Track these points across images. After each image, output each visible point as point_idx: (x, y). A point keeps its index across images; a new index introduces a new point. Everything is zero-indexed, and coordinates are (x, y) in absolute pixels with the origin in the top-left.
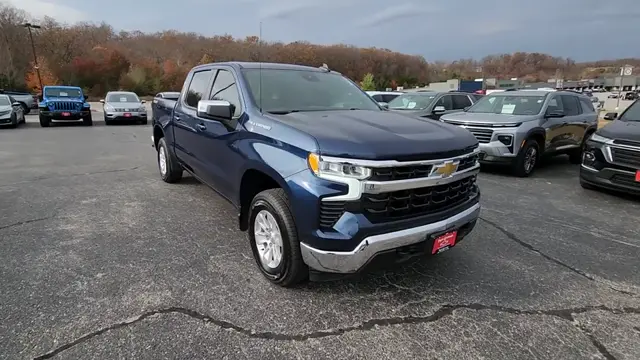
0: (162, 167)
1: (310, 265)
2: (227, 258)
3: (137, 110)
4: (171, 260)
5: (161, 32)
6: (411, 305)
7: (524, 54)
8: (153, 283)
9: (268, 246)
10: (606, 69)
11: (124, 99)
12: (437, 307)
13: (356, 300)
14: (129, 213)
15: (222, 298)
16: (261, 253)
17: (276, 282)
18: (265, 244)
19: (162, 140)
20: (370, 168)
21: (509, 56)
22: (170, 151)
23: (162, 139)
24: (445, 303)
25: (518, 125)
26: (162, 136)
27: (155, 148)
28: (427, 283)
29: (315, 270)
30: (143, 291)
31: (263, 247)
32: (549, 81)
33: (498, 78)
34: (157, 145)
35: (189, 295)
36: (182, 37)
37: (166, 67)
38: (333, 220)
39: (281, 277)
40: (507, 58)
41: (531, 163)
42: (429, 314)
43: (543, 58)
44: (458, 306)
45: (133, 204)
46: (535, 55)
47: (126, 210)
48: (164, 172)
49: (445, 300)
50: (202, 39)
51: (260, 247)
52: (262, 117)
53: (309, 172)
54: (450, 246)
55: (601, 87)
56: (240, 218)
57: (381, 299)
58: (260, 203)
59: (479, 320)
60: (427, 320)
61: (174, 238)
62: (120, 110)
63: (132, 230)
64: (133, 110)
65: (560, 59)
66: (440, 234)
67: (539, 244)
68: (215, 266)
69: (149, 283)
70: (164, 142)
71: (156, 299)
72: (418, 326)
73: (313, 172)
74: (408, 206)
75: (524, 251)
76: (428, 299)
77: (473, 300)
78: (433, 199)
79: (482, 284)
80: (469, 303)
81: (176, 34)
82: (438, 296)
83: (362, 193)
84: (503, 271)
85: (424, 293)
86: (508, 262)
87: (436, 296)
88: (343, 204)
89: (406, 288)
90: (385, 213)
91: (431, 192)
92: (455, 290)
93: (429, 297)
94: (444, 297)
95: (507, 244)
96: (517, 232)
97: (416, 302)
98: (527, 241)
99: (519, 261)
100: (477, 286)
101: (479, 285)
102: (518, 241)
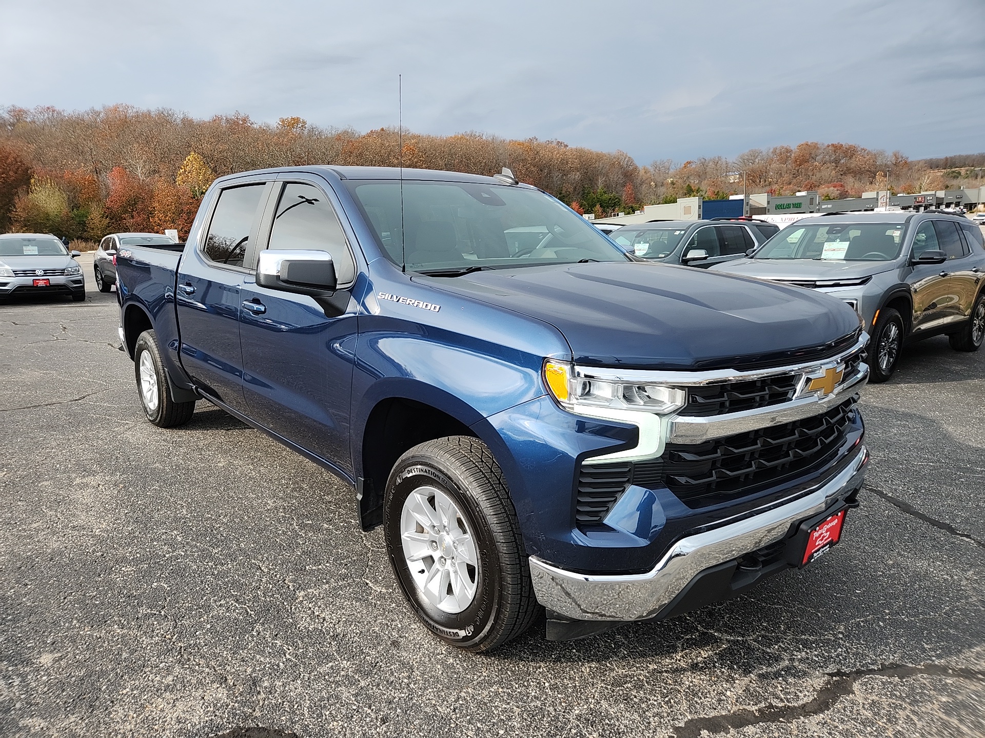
0: (147, 394)
1: (549, 607)
2: (334, 593)
3: (62, 272)
4: (208, 608)
5: (98, 108)
6: (760, 676)
7: (816, 146)
8: (177, 669)
9: (437, 565)
10: (963, 171)
11: (34, 250)
12: (817, 681)
13: (643, 674)
14: (88, 500)
15: (346, 693)
16: (419, 581)
17: (461, 645)
18: (429, 560)
19: (146, 337)
20: (682, 388)
21: (788, 151)
22: (166, 360)
23: (144, 334)
24: (832, 668)
25: (864, 281)
26: (147, 326)
27: (126, 354)
28: (776, 625)
29: (560, 617)
30: (158, 692)
31: (421, 565)
32: (865, 195)
33: (771, 193)
34: (133, 349)
35: (271, 691)
36: (143, 119)
37: (112, 182)
38: (604, 504)
39: (476, 633)
40: (784, 155)
41: (890, 354)
42: (806, 697)
43: (850, 152)
44: (859, 673)
45: (91, 480)
46: (836, 148)
47: (77, 495)
48: (153, 404)
49: (827, 660)
50: (188, 123)
51: (414, 567)
52: (411, 283)
53: (547, 402)
54: (831, 544)
55: (957, 205)
56: (363, 504)
57: (694, 667)
58: (415, 471)
59: (914, 702)
60: (806, 711)
61: (205, 555)
62: (25, 273)
63: (100, 541)
64: (54, 272)
65: (881, 153)
66: (817, 519)
67: (966, 521)
68: (313, 616)
69: (169, 670)
70: (151, 342)
71: (193, 709)
72: (793, 726)
73: (557, 403)
74: (754, 466)
75: (942, 539)
76: (792, 660)
77: (884, 657)
78: (796, 447)
79: (887, 617)
80: (879, 662)
81: (131, 113)
82: (810, 652)
83: (666, 444)
84: (919, 585)
85: (780, 646)
86: (921, 565)
87: (807, 653)
88: (627, 470)
89: (739, 638)
90: (709, 484)
91: (796, 431)
92: (841, 636)
93: (793, 655)
94: (823, 654)
95: (904, 525)
96: (912, 497)
97: (770, 669)
98: (940, 516)
99: (942, 560)
100: (881, 624)
101: (884, 621)
102: (923, 517)
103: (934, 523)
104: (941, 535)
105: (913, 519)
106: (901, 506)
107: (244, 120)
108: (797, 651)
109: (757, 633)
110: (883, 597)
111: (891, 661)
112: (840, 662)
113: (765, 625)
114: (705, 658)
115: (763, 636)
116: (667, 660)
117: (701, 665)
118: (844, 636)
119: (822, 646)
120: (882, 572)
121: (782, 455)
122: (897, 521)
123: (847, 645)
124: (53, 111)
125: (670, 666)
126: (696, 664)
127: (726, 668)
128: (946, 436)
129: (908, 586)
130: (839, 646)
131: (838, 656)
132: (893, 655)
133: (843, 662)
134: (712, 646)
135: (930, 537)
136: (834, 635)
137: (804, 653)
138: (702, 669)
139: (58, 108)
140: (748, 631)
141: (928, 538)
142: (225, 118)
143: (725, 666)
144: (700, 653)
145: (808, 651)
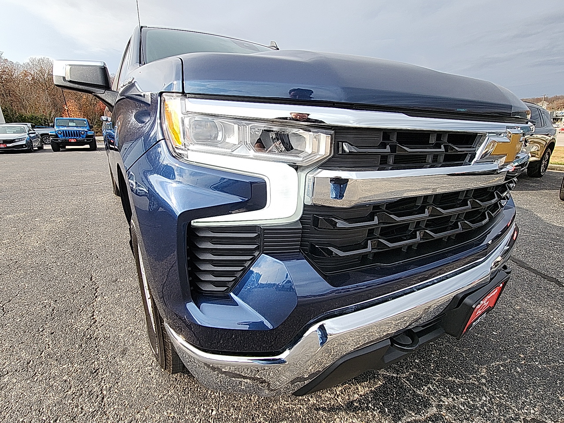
54: (488, 310)
74: (418, 237)
75: (553, 290)
76: (439, 407)
77: (526, 411)
78: (466, 218)
79: (523, 362)
80: (522, 418)
82: (457, 398)
83: (305, 206)
84: (544, 331)
85: (429, 388)
86: (542, 311)
87: (454, 400)
88: (255, 235)
89: (394, 375)
90: (364, 257)
91: (469, 202)
92: (484, 381)
93: (441, 400)
94: (469, 402)
95: (523, 277)
96: (524, 256)
97: (418, 417)
98: (548, 272)
99: (557, 308)
100: (519, 370)
101: (521, 366)
102: (534, 271)
103: (545, 277)
104: (552, 286)
105: (528, 273)
106: (518, 262)
108: (445, 396)
109: (410, 371)
110: (517, 340)
111: (532, 416)
112: (485, 414)
113: (418, 361)
114: (361, 396)
115: (415, 374)
116: (327, 395)
117: (355, 404)
118: (487, 381)
119: (468, 392)
120: (512, 315)
121: (450, 226)
122: (517, 274)
123: (491, 392)
125: (328, 403)
126: (352, 402)
127: (378, 411)
128: (538, 219)
129: (536, 332)
130: (484, 393)
131: (483, 406)
132: (533, 409)
133: (487, 414)
134: (370, 382)
135: (544, 287)
136: (478, 380)
137: (451, 399)
138: (355, 409)
140: (402, 367)
141: (543, 288)
143: (378, 408)
144: (358, 389)
145: (455, 397)
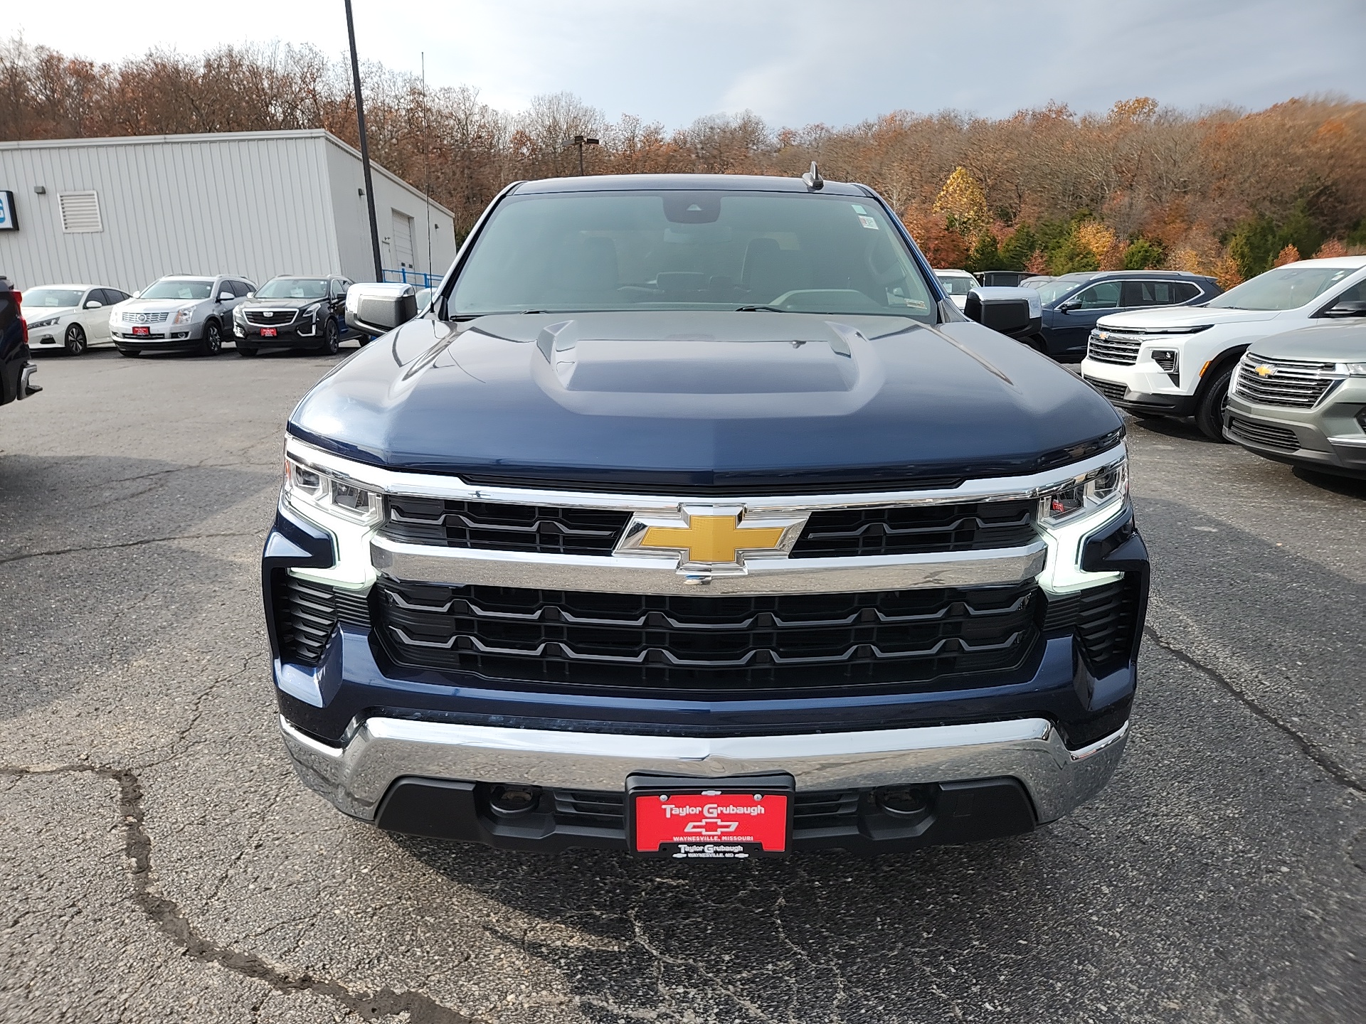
57: (532, 948)
81: (908, 121)
88: (329, 596)
107: (1059, 112)
124: (822, 129)
125: (510, 929)
139: (827, 125)
140: (684, 951)
142: (1031, 113)
143: (569, 969)
